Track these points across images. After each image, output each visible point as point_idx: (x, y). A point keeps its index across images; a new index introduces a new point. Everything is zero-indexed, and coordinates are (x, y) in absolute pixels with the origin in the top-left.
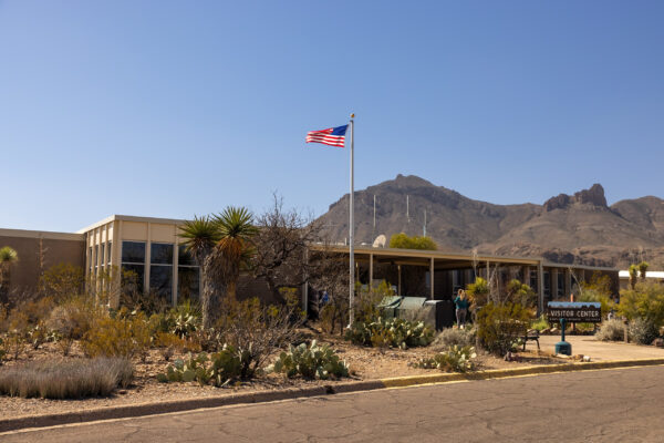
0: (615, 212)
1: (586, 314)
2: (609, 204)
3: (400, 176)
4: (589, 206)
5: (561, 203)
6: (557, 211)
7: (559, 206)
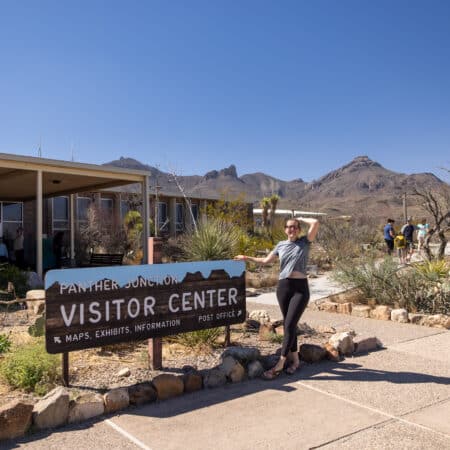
0: (241, 181)
1: (199, 300)
2: (239, 176)
3: (122, 158)
4: (228, 177)
5: (214, 175)
6: (210, 180)
7: (212, 177)
